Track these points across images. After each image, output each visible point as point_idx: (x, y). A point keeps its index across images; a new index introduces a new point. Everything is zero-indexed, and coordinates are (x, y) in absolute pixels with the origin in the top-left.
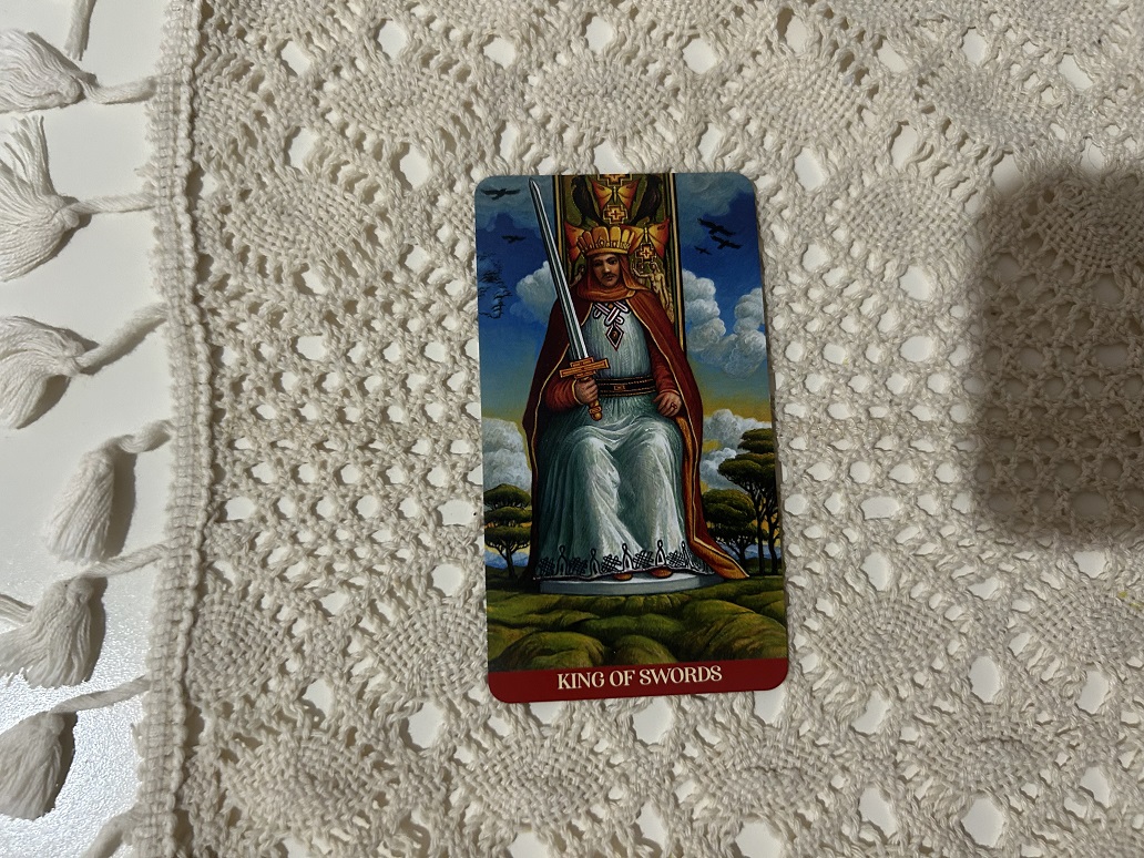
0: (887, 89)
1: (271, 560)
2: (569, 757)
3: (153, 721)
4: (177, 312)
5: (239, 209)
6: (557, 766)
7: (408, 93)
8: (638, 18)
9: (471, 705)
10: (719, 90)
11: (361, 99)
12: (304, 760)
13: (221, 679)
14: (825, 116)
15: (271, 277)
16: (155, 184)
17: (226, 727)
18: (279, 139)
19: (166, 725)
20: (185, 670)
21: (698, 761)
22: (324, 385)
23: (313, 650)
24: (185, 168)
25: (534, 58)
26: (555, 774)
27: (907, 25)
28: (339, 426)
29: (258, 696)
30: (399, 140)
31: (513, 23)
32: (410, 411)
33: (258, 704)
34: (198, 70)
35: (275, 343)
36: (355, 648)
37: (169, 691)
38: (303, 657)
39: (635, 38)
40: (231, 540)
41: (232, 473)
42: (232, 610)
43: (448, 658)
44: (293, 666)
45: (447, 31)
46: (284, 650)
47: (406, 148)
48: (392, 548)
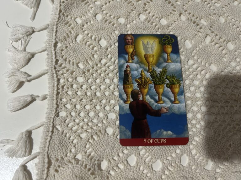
0: (204, 28)
1: (69, 126)
2: (137, 174)
3: (40, 162)
4: (51, 71)
5: (65, 50)
6: (134, 176)
7: (102, 27)
8: (150, 14)
9: (114, 161)
10: (168, 28)
11: (92, 28)
12: (74, 172)
13: (56, 153)
14: (191, 33)
15: (72, 64)
16: (48, 45)
17: (57, 163)
18: (74, 36)
19: (43, 163)
20: (48, 150)
21: (168, 175)
22: (82, 87)
23: (78, 146)
24: (54, 41)
25: (128, 21)
26: (134, 178)
27: (207, 15)
28: (85, 96)
29: (65, 157)
30: (100, 37)
31: (124, 14)
32: (101, 93)
33: (65, 159)
34: (58, 22)
35: (72, 78)
36: (87, 146)
37: (44, 155)
38: (76, 148)
39: (149, 18)
40: (60, 121)
41: (61, 106)
42: (59, 137)
43: (109, 149)
44: (73, 150)
45: (110, 16)
46: (71, 146)
47: (101, 39)
48: (97, 123)
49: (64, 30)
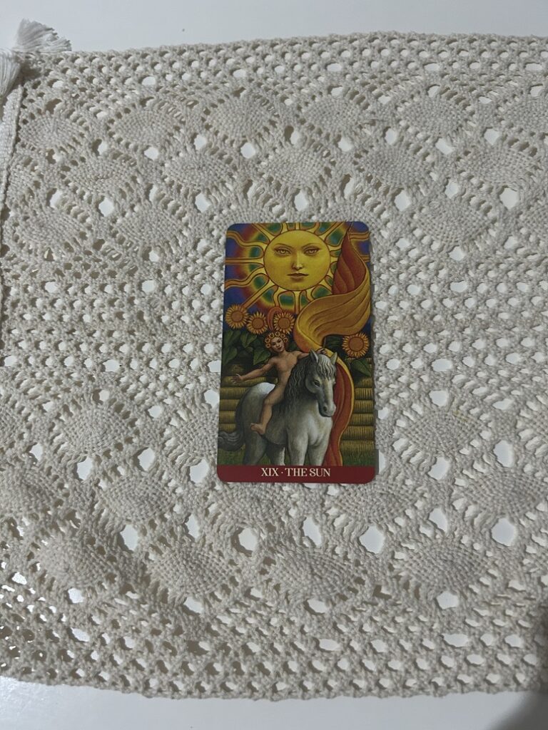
1: (22, 385)
2: (154, 487)
5: (22, 224)
6: (147, 491)
18: (45, 194)
22: (55, 305)
23: (36, 428)
24: (1, 207)
25: (167, 155)
26: (145, 495)
27: (354, 128)
29: (7, 449)
30: (100, 194)
31: (158, 140)
32: (93, 316)
33: (7, 453)
34: (10, 163)
35: (34, 285)
36: (55, 429)
38: (30, 432)
39: (216, 144)
40: (3, 374)
41: (8, 344)
44: (25, 436)
45: (127, 145)
46: (22, 427)
47: (103, 198)
49: (23, 179)
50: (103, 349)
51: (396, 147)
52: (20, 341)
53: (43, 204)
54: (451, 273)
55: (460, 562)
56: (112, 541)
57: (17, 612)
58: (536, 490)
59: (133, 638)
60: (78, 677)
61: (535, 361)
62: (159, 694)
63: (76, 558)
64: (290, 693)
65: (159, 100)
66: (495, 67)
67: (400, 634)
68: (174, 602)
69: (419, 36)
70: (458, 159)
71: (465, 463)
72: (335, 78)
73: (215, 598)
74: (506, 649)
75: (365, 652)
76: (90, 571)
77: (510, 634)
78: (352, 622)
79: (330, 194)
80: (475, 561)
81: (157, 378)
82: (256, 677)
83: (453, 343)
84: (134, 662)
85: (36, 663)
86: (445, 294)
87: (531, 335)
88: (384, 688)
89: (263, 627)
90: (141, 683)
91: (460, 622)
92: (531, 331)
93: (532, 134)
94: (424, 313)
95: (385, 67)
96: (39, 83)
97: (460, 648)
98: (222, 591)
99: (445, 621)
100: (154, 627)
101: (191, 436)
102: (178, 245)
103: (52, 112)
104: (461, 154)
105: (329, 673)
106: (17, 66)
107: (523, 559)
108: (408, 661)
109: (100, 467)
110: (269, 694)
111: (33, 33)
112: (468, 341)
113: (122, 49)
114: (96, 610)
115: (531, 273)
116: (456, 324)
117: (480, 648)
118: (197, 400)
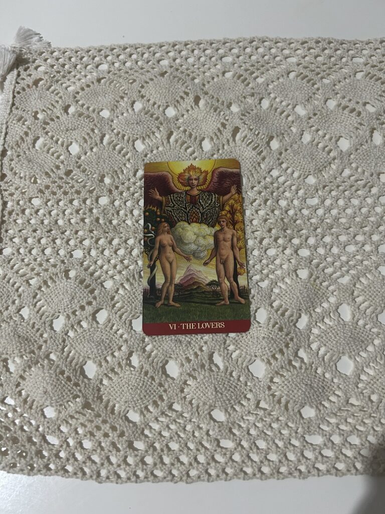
1: (15, 267)
2: (107, 335)
5: (16, 160)
6: (102, 337)
8: (150, 102)
11: (58, 128)
18: (32, 140)
22: (39, 213)
25: (115, 114)
26: (102, 340)
27: (240, 98)
29: (4, 311)
30: (70, 140)
31: (109, 105)
35: (24, 200)
36: (38, 296)
38: (20, 299)
39: (149, 107)
40: (2, 260)
41: (6, 240)
44: (16, 302)
46: (14, 296)
47: (71, 143)
49: (17, 130)
50: (72, 243)
51: (269, 111)
52: (14, 238)
53: (31, 147)
54: (307, 192)
55: (315, 385)
56: (76, 372)
57: (7, 425)
58: (366, 337)
59: (90, 440)
60: (50, 469)
61: (364, 250)
62: (107, 480)
63: (52, 384)
64: (199, 477)
65: (109, 79)
66: (333, 59)
67: (275, 435)
68: (120, 414)
69: (283, 40)
70: (310, 118)
71: (319, 318)
72: (228, 66)
73: (148, 410)
74: (348, 446)
75: (251, 449)
76: (62, 393)
77: (350, 435)
78: (242, 428)
79: (226, 140)
80: (326, 385)
81: (109, 261)
82: (176, 466)
83: (309, 238)
84: (89, 458)
85: (20, 459)
86: (303, 206)
87: (361, 233)
88: (264, 474)
89: (180, 431)
90: (95, 472)
91: (316, 427)
92: (361, 230)
93: (358, 103)
94: (290, 218)
95: (260, 60)
96: (28, 67)
97: (316, 445)
98: (153, 405)
99: (306, 426)
100: (106, 431)
101: (133, 300)
102: (123, 173)
103: (37, 86)
104: (311, 115)
105: (226, 463)
106: (14, 56)
107: (358, 383)
108: (281, 454)
109: (70, 322)
110: (184, 478)
111: (26, 35)
112: (319, 237)
113: (85, 46)
114: (64, 422)
115: (359, 192)
116: (311, 226)
117: (330, 445)
118: (136, 276)
